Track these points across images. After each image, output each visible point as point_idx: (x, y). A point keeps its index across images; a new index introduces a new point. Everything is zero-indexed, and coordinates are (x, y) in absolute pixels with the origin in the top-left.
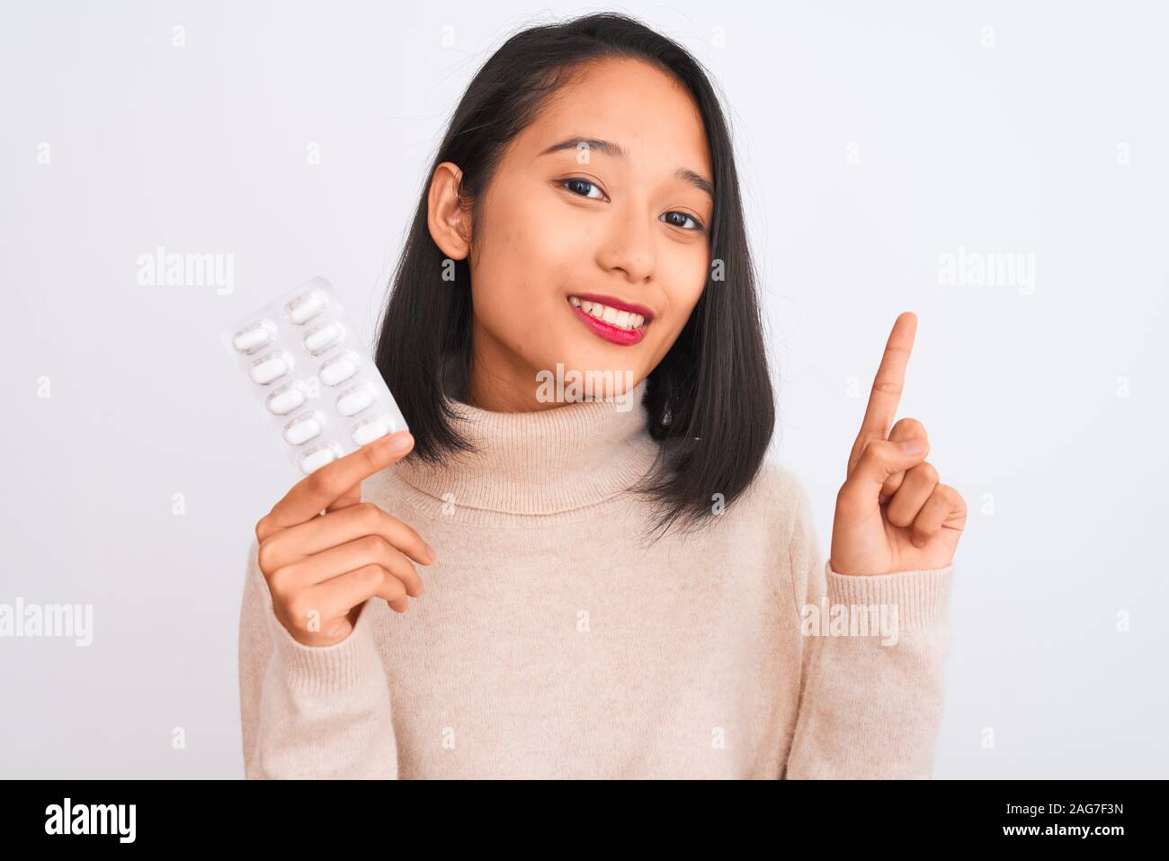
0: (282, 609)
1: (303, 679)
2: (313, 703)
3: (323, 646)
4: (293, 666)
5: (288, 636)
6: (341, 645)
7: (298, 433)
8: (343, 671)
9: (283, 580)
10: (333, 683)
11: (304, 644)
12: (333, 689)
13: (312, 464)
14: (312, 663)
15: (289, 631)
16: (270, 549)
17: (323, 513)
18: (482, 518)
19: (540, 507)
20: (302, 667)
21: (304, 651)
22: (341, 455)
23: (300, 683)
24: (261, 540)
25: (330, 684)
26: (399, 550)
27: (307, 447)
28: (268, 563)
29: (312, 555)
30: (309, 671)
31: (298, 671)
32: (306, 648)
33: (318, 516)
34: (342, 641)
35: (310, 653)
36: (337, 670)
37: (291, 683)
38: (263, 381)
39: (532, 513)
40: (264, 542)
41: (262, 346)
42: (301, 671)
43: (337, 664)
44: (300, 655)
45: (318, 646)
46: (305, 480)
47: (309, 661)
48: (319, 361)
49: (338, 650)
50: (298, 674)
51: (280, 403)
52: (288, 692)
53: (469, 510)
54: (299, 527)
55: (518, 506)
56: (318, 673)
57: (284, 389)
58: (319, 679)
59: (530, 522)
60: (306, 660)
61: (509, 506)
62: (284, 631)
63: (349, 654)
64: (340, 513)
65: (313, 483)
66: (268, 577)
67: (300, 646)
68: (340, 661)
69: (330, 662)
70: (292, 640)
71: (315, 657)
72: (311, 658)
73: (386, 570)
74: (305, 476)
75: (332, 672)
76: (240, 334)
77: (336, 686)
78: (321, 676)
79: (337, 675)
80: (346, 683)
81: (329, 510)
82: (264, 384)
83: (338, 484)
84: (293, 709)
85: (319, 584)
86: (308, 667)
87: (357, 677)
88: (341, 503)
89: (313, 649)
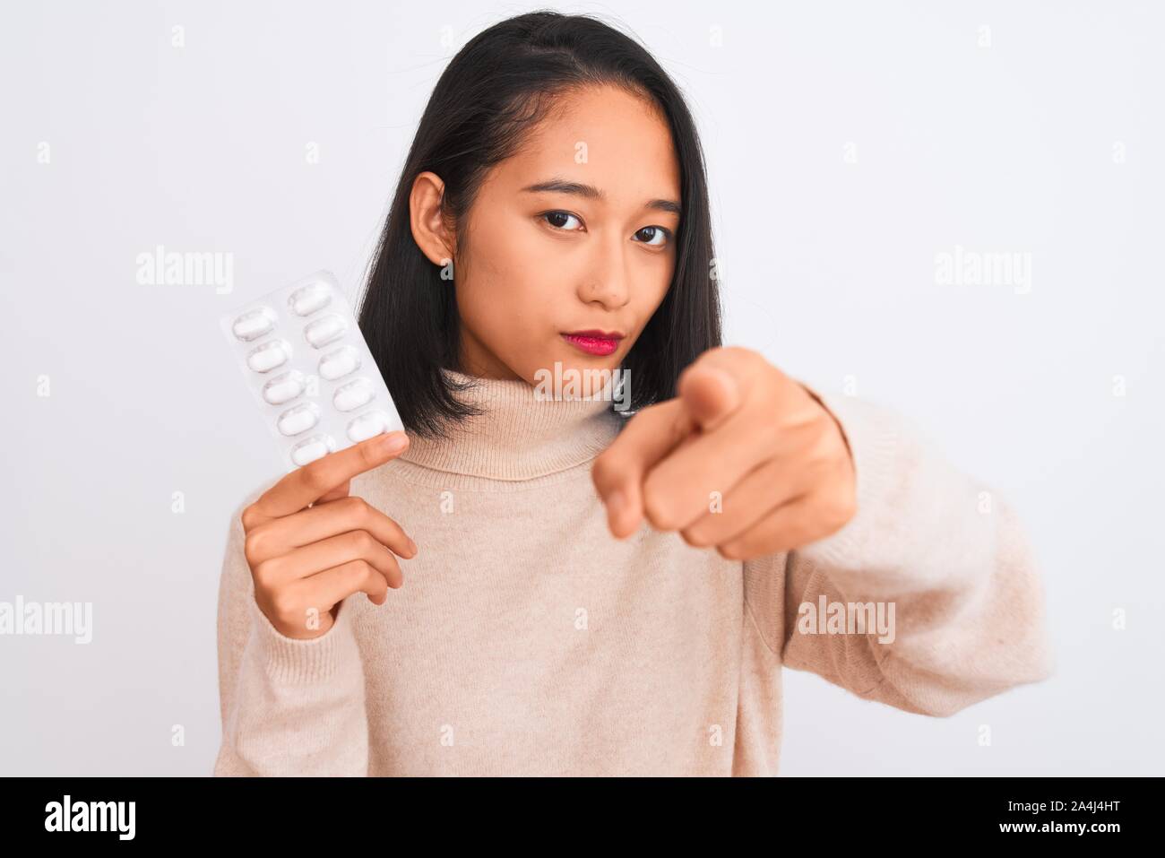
0: (266, 600)
1: (283, 669)
2: (290, 690)
3: (306, 639)
4: (273, 656)
5: (270, 627)
6: (322, 638)
7: (292, 424)
8: (323, 662)
9: (268, 574)
10: (312, 673)
11: (287, 636)
12: (312, 680)
13: (306, 456)
14: (293, 655)
15: (271, 622)
16: (256, 540)
17: (310, 506)
18: (462, 483)
19: (517, 473)
20: (283, 657)
21: (286, 644)
22: (335, 448)
23: (279, 671)
24: (247, 530)
25: (309, 674)
26: (383, 544)
27: (300, 438)
28: (254, 554)
29: (299, 547)
30: (289, 662)
31: (278, 661)
32: (289, 641)
33: (305, 509)
34: (324, 634)
35: (292, 645)
36: (318, 663)
37: (270, 671)
38: (262, 369)
39: (509, 479)
40: (251, 532)
41: (260, 334)
42: (280, 660)
43: (318, 656)
44: (281, 646)
45: (300, 639)
46: (297, 471)
47: (290, 652)
48: (318, 354)
49: (319, 643)
50: (278, 664)
51: (275, 393)
52: (266, 679)
53: (449, 475)
54: (286, 518)
55: (496, 472)
56: (298, 663)
57: (281, 378)
58: (298, 670)
59: (507, 488)
60: (287, 652)
61: (488, 471)
62: (266, 621)
63: (330, 647)
64: (330, 506)
65: (306, 475)
66: (254, 567)
67: (283, 638)
68: (321, 654)
69: (311, 653)
70: (273, 630)
71: (296, 649)
72: (293, 650)
73: (371, 564)
74: (298, 468)
75: (312, 664)
76: (239, 321)
77: (315, 677)
78: (301, 666)
79: (317, 666)
80: (325, 674)
81: (318, 503)
82: (260, 372)
83: (329, 478)
84: (271, 696)
85: (305, 578)
86: (288, 658)
87: (335, 668)
88: (330, 497)
89: (296, 642)
